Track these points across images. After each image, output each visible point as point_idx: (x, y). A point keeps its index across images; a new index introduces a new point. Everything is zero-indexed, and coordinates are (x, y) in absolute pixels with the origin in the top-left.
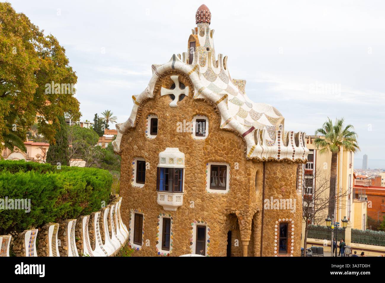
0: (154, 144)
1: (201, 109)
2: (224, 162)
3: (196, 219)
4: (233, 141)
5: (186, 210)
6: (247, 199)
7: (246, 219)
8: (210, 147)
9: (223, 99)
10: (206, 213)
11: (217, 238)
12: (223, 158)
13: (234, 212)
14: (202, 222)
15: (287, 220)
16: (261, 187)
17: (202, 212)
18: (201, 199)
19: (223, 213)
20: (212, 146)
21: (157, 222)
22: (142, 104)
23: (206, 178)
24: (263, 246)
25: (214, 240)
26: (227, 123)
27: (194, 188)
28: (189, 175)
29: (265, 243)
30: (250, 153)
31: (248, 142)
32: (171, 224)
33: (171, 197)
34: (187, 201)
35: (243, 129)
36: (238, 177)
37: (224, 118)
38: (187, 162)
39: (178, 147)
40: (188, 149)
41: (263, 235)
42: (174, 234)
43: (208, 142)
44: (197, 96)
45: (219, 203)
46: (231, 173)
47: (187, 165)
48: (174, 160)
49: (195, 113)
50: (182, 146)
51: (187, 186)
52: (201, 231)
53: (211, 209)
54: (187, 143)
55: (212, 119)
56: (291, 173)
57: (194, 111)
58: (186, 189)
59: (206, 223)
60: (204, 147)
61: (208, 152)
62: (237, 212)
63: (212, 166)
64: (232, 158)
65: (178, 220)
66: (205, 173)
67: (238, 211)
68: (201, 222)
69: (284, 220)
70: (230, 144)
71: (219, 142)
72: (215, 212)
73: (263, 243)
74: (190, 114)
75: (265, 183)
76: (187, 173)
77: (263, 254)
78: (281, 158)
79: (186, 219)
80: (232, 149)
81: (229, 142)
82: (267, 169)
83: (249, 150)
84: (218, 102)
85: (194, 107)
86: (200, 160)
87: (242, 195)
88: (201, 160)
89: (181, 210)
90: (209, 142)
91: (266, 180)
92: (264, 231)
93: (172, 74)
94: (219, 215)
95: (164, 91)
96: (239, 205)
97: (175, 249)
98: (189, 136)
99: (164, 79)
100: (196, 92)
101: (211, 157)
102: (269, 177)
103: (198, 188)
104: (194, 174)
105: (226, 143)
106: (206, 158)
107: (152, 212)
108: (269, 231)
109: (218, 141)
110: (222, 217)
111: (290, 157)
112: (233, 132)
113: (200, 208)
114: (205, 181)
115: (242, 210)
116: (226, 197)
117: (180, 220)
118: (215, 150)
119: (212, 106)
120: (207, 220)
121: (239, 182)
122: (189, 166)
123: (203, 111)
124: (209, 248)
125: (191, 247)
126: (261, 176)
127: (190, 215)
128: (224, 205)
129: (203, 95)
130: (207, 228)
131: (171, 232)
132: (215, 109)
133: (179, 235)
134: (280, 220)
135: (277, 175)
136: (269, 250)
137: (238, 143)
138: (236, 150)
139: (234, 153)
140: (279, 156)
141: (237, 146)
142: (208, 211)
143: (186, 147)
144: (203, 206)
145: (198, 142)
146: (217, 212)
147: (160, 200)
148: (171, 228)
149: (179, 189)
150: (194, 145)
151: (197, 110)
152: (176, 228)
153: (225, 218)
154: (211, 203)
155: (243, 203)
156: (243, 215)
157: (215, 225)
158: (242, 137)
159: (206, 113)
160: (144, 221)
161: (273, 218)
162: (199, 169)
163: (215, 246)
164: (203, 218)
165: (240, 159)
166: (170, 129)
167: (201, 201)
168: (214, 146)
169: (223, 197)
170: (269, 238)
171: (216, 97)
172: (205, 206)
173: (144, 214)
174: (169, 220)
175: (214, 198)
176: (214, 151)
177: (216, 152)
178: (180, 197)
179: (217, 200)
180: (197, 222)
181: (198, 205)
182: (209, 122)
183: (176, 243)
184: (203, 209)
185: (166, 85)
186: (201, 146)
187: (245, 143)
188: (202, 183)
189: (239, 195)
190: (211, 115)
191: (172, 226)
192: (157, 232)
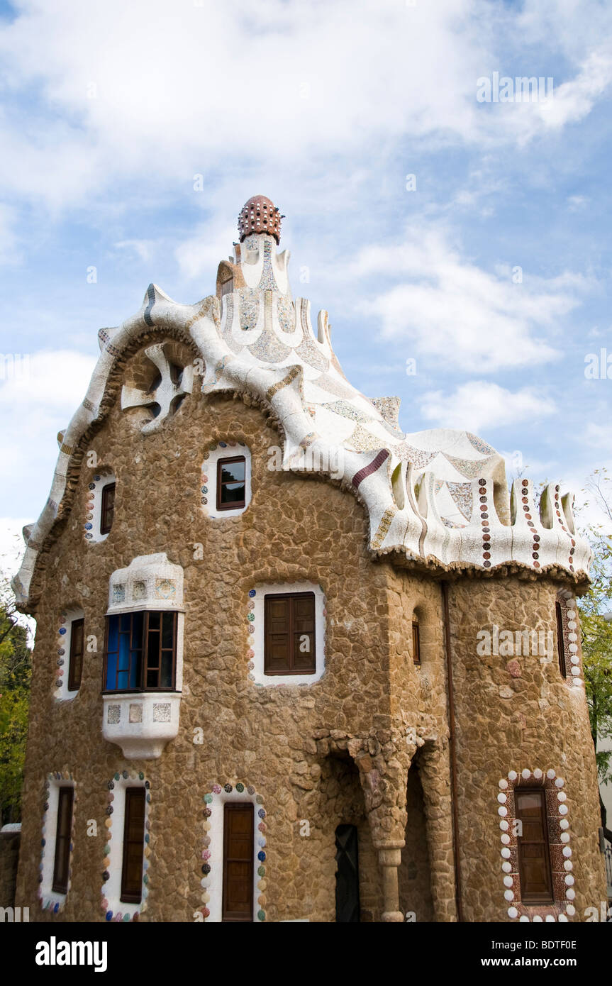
0: (105, 554)
1: (227, 423)
2: (302, 578)
3: (219, 781)
4: (328, 507)
5: (188, 750)
6: (383, 695)
7: (383, 765)
8: (258, 534)
9: (288, 381)
10: (250, 756)
11: (290, 845)
12: (297, 566)
13: (341, 745)
14: (240, 788)
15: (538, 773)
16: (440, 663)
17: (239, 754)
18: (234, 709)
19: (307, 754)
20: (262, 530)
21: (105, 806)
22: (78, 449)
23: (249, 640)
24: (465, 875)
25: (280, 852)
26: (304, 449)
27: (210, 674)
28: (197, 634)
29: (468, 863)
30: (380, 536)
31: (370, 502)
32: (147, 805)
33: (140, 710)
34: (192, 719)
36: (349, 625)
37: (295, 437)
38: (192, 592)
39: (163, 550)
40: (193, 551)
41: (461, 832)
42: (154, 840)
43: (250, 520)
44: (214, 384)
45: (292, 716)
46: (328, 613)
47: (190, 603)
48: (148, 585)
49: (211, 439)
50: (176, 543)
51: (191, 670)
53: (265, 739)
54: (189, 532)
55: (260, 448)
56: (536, 614)
57: (207, 435)
58: (188, 679)
59: (251, 792)
60: (237, 539)
61: (252, 552)
62: (353, 745)
63: (268, 599)
64: (326, 563)
65: (166, 788)
66: (247, 623)
67: (355, 740)
68: (234, 789)
69: (526, 773)
70: (319, 519)
71: (284, 516)
72: (278, 749)
73: (463, 863)
74: (197, 444)
75: (453, 652)
76: (191, 626)
77: (464, 905)
78: (497, 560)
79: (190, 783)
80: (325, 534)
81: (316, 514)
82: (454, 605)
83: (375, 528)
84: (272, 392)
85: (207, 421)
86: (227, 579)
87: (365, 682)
88: (232, 580)
89: (174, 754)
90: (255, 520)
91: (453, 641)
92: (464, 819)
94: (294, 759)
95: (131, 396)
96: (357, 720)
97: (156, 895)
98: (195, 510)
99: (131, 363)
100: (209, 375)
101: (262, 566)
102: (464, 630)
103: (224, 673)
104: (211, 628)
105: (307, 518)
106: (246, 573)
107: (96, 771)
108: (478, 817)
109: (279, 515)
110: (303, 767)
111: (526, 560)
113: (230, 738)
114: (247, 647)
115: (367, 734)
116: (313, 694)
117: (169, 788)
118: (273, 544)
119: (258, 405)
120: (253, 782)
121: (352, 641)
122: (197, 604)
123: (233, 428)
124: (264, 884)
125: (206, 880)
126: (435, 626)
127: (201, 767)
128: (309, 723)
129: (229, 376)
130: (258, 808)
131: (146, 832)
132: (266, 414)
133: (167, 844)
134: (513, 775)
135: (487, 620)
136: (486, 889)
137: (342, 514)
138: (337, 536)
139: (333, 545)
140: (487, 556)
141: (342, 522)
142: (257, 750)
143: (187, 547)
144: (238, 733)
145: (221, 526)
146: (288, 750)
147: (108, 722)
148: (146, 821)
149: (164, 680)
150: (211, 537)
151: (216, 429)
152: (158, 819)
153: (316, 768)
154: (266, 721)
155: (370, 708)
156: (372, 751)
157: (283, 797)
158: (349, 489)
159: (241, 433)
161: (488, 769)
162: (224, 610)
163: (284, 874)
164: (241, 775)
165: (351, 562)
166: (144, 502)
167: (233, 717)
168: (268, 529)
169: (303, 694)
170: (481, 844)
171: (263, 374)
172: (247, 731)
173: (75, 784)
174: (141, 792)
175: (274, 702)
176: (269, 546)
177: (277, 550)
178: (168, 706)
179: (287, 711)
180: (223, 790)
181: (225, 729)
183: (158, 872)
184: (239, 743)
185: (137, 378)
186: (230, 537)
187: (362, 509)
188: (236, 655)
189: (356, 683)
190: (258, 437)
191: (148, 812)
192: (105, 838)
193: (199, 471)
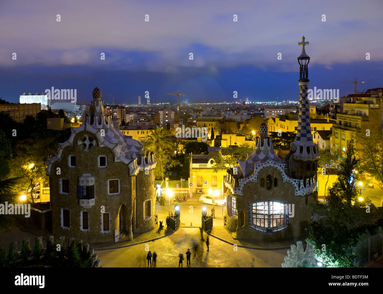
0: (75, 171)
4: (121, 167)
8: (109, 172)
9: (115, 146)
10: (108, 207)
13: (123, 204)
14: (106, 211)
18: (105, 199)
21: (79, 215)
23: (107, 188)
26: (118, 159)
27: (101, 194)
30: (131, 174)
31: (130, 168)
33: (88, 202)
34: (97, 202)
37: (117, 157)
38: (96, 181)
39: (90, 173)
40: (96, 174)
42: (90, 220)
44: (100, 145)
46: (121, 184)
48: (89, 181)
50: (93, 172)
54: (95, 170)
58: (96, 195)
60: (105, 172)
62: (126, 204)
63: (110, 181)
64: (121, 176)
65: (92, 212)
66: (107, 185)
71: (114, 169)
72: (113, 205)
74: (96, 155)
76: (97, 187)
81: (119, 168)
83: (131, 172)
84: (112, 149)
86: (104, 179)
89: (94, 207)
90: (108, 169)
93: (84, 134)
94: (116, 207)
95: (80, 143)
97: (92, 228)
98: (96, 166)
99: (80, 136)
101: (110, 177)
104: (101, 187)
106: (107, 178)
107: (76, 209)
112: (122, 163)
113: (105, 204)
115: (128, 202)
119: (109, 150)
121: (125, 188)
123: (104, 153)
124: (111, 225)
125: (101, 225)
128: (118, 201)
129: (104, 145)
130: (110, 214)
131: (88, 219)
132: (111, 152)
133: (93, 220)
137: (124, 168)
138: (123, 172)
145: (102, 169)
149: (92, 197)
150: (100, 171)
151: (101, 153)
152: (91, 217)
154: (111, 201)
155: (128, 198)
156: (129, 205)
157: (114, 212)
158: (127, 166)
160: (70, 214)
166: (84, 163)
169: (117, 196)
171: (111, 147)
172: (108, 203)
174: (87, 213)
176: (111, 174)
178: (93, 201)
179: (114, 199)
182: (108, 158)
183: (92, 225)
185: (81, 139)
187: (128, 169)
188: (106, 191)
189: (126, 195)
190: (109, 155)
191: (89, 216)
192: (80, 220)
193: (97, 160)
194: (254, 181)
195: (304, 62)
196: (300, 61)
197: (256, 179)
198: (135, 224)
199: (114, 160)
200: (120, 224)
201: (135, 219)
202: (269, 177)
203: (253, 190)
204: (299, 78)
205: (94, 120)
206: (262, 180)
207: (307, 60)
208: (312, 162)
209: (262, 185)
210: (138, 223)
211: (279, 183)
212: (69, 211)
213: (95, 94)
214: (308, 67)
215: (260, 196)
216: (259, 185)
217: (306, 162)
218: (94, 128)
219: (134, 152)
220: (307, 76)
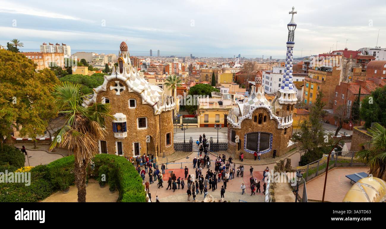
4: (148, 108)
5: (129, 138)
7: (155, 137)
8: (138, 111)
9: (142, 92)
10: (138, 138)
12: (144, 115)
13: (150, 136)
14: (137, 142)
17: (137, 138)
18: (135, 133)
21: (115, 145)
22: (99, 93)
25: (143, 148)
26: (145, 101)
27: (132, 129)
29: (161, 143)
30: (156, 113)
31: (155, 109)
32: (122, 144)
33: (122, 135)
34: (129, 135)
35: (153, 104)
36: (151, 122)
37: (144, 100)
38: (128, 118)
39: (122, 113)
40: (127, 113)
42: (124, 148)
44: (130, 91)
46: (148, 121)
48: (122, 119)
49: (129, 98)
50: (124, 112)
52: (137, 145)
54: (126, 110)
55: (138, 100)
56: (170, 115)
58: (128, 129)
61: (137, 114)
62: (152, 135)
63: (139, 118)
64: (148, 115)
65: (125, 142)
66: (137, 122)
69: (168, 133)
71: (142, 109)
72: (142, 137)
74: (127, 98)
76: (128, 124)
77: (161, 147)
83: (155, 112)
84: (141, 93)
88: (134, 117)
89: (126, 139)
90: (137, 109)
92: (161, 138)
93: (115, 81)
95: (112, 88)
96: (152, 133)
97: (125, 154)
98: (127, 107)
99: (112, 82)
100: (129, 89)
101: (139, 115)
102: (162, 118)
103: (134, 129)
104: (131, 123)
105: (145, 109)
106: (137, 116)
107: (111, 140)
108: (163, 138)
110: (145, 138)
111: (170, 109)
112: (148, 105)
113: (135, 136)
114: (137, 125)
116: (147, 130)
119: (138, 94)
120: (139, 141)
121: (151, 124)
122: (129, 121)
123: (133, 97)
124: (141, 151)
125: (133, 152)
128: (146, 134)
129: (133, 90)
130: (139, 144)
131: (122, 147)
132: (139, 96)
133: (126, 148)
135: (165, 117)
137: (150, 109)
138: (149, 111)
139: (149, 113)
140: (165, 110)
142: (139, 137)
145: (132, 110)
147: (116, 136)
148: (122, 146)
149: (125, 131)
150: (130, 111)
151: (130, 96)
152: (125, 146)
154: (140, 134)
157: (143, 142)
158: (152, 107)
159: (135, 97)
160: (107, 144)
162: (133, 121)
164: (137, 140)
168: (140, 111)
169: (145, 130)
170: (163, 140)
171: (140, 91)
172: (138, 135)
173: (107, 141)
174: (121, 143)
175: (141, 131)
177: (141, 113)
178: (126, 134)
179: (143, 132)
180: (134, 142)
182: (136, 101)
183: (125, 152)
184: (137, 137)
185: (113, 85)
186: (134, 112)
187: (153, 109)
188: (136, 127)
189: (152, 129)
190: (137, 98)
191: (123, 145)
192: (115, 148)
193: (128, 102)
194: (249, 118)
195: (291, 28)
196: (289, 27)
197: (251, 117)
198: (159, 150)
199: (142, 103)
200: (147, 151)
201: (159, 147)
202: (260, 115)
203: (249, 125)
204: (287, 41)
205: (123, 69)
206: (255, 118)
207: (295, 27)
208: (291, 105)
209: (255, 121)
210: (161, 149)
211: (267, 119)
212: (106, 142)
213: (123, 47)
214: (294, 32)
215: (253, 129)
216: (253, 121)
217: (287, 105)
218: (124, 76)
219: (157, 96)
220: (293, 40)
